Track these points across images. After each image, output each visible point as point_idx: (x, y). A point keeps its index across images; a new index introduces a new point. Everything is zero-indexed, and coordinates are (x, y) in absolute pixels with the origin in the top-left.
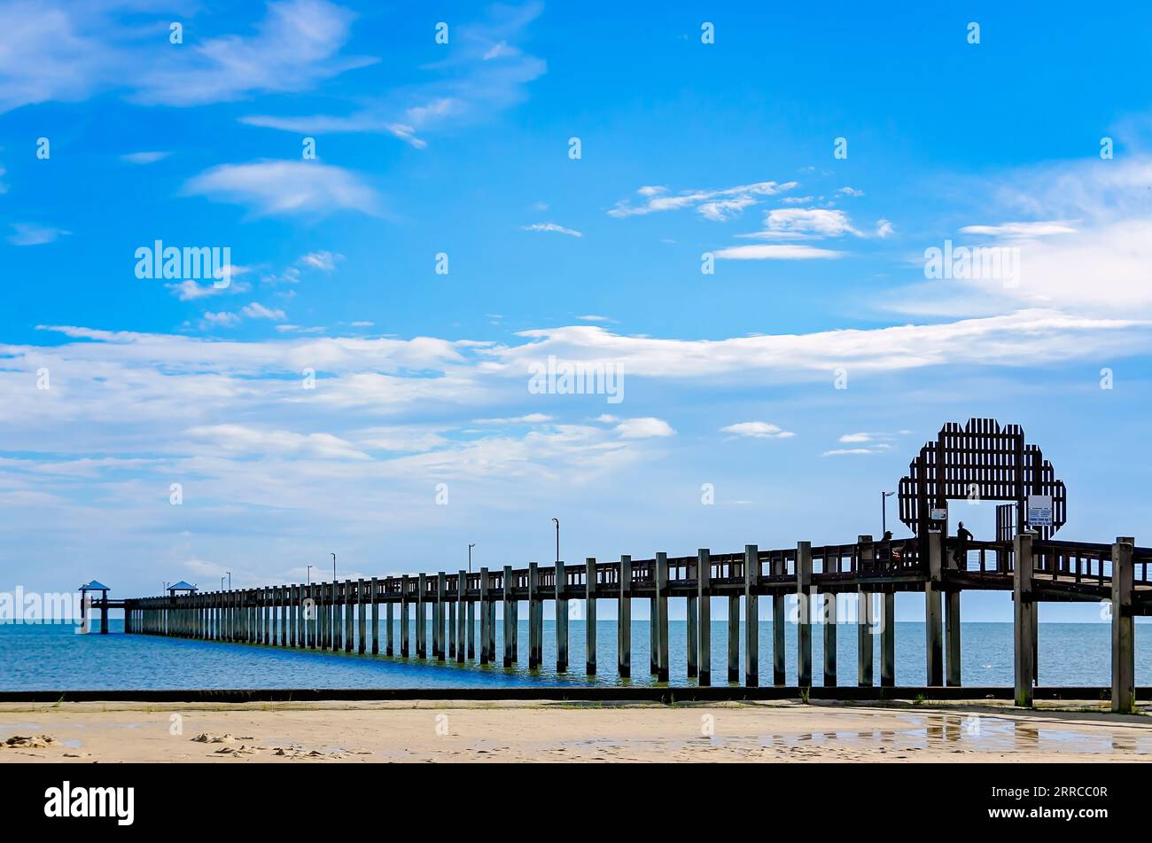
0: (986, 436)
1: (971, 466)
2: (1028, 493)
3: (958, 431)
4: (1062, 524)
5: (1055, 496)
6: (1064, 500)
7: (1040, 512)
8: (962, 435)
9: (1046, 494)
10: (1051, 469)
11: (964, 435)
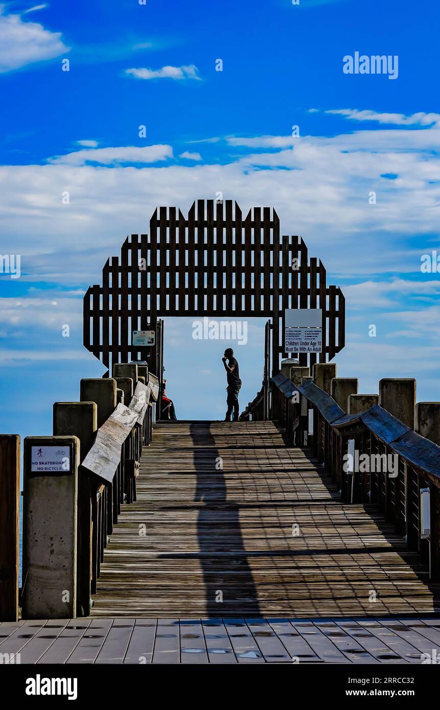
0: (220, 224)
1: (197, 269)
2: (285, 305)
3: (177, 219)
4: (338, 350)
5: (328, 309)
6: (341, 314)
7: (303, 333)
8: (182, 224)
9: (313, 306)
10: (322, 270)
11: (186, 224)
